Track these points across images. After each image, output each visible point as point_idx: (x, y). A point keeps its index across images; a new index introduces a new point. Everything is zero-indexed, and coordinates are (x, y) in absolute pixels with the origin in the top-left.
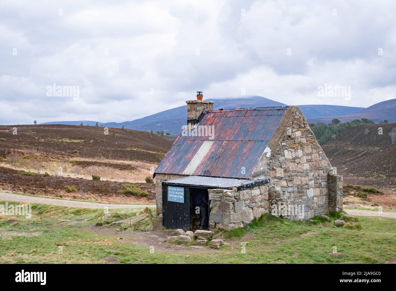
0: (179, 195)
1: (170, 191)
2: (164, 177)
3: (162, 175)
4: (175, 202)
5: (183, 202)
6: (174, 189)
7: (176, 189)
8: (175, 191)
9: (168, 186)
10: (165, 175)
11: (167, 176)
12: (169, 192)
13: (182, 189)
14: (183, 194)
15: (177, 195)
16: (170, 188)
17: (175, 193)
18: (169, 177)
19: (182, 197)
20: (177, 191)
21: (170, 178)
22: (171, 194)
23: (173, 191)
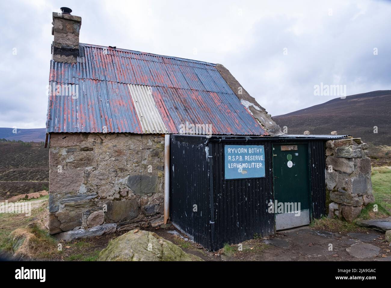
0: (253, 161)
1: (231, 154)
2: (82, 141)
3: (75, 138)
4: (242, 180)
5: (263, 175)
6: (242, 149)
7: (246, 151)
8: (243, 155)
9: (226, 147)
10: (87, 138)
11: (91, 139)
12: (228, 158)
13: (260, 149)
14: (262, 158)
15: (250, 162)
16: (229, 150)
17: (244, 158)
18: (99, 141)
19: (261, 164)
20: (248, 154)
21: (102, 143)
22: (233, 162)
23: (239, 155)
